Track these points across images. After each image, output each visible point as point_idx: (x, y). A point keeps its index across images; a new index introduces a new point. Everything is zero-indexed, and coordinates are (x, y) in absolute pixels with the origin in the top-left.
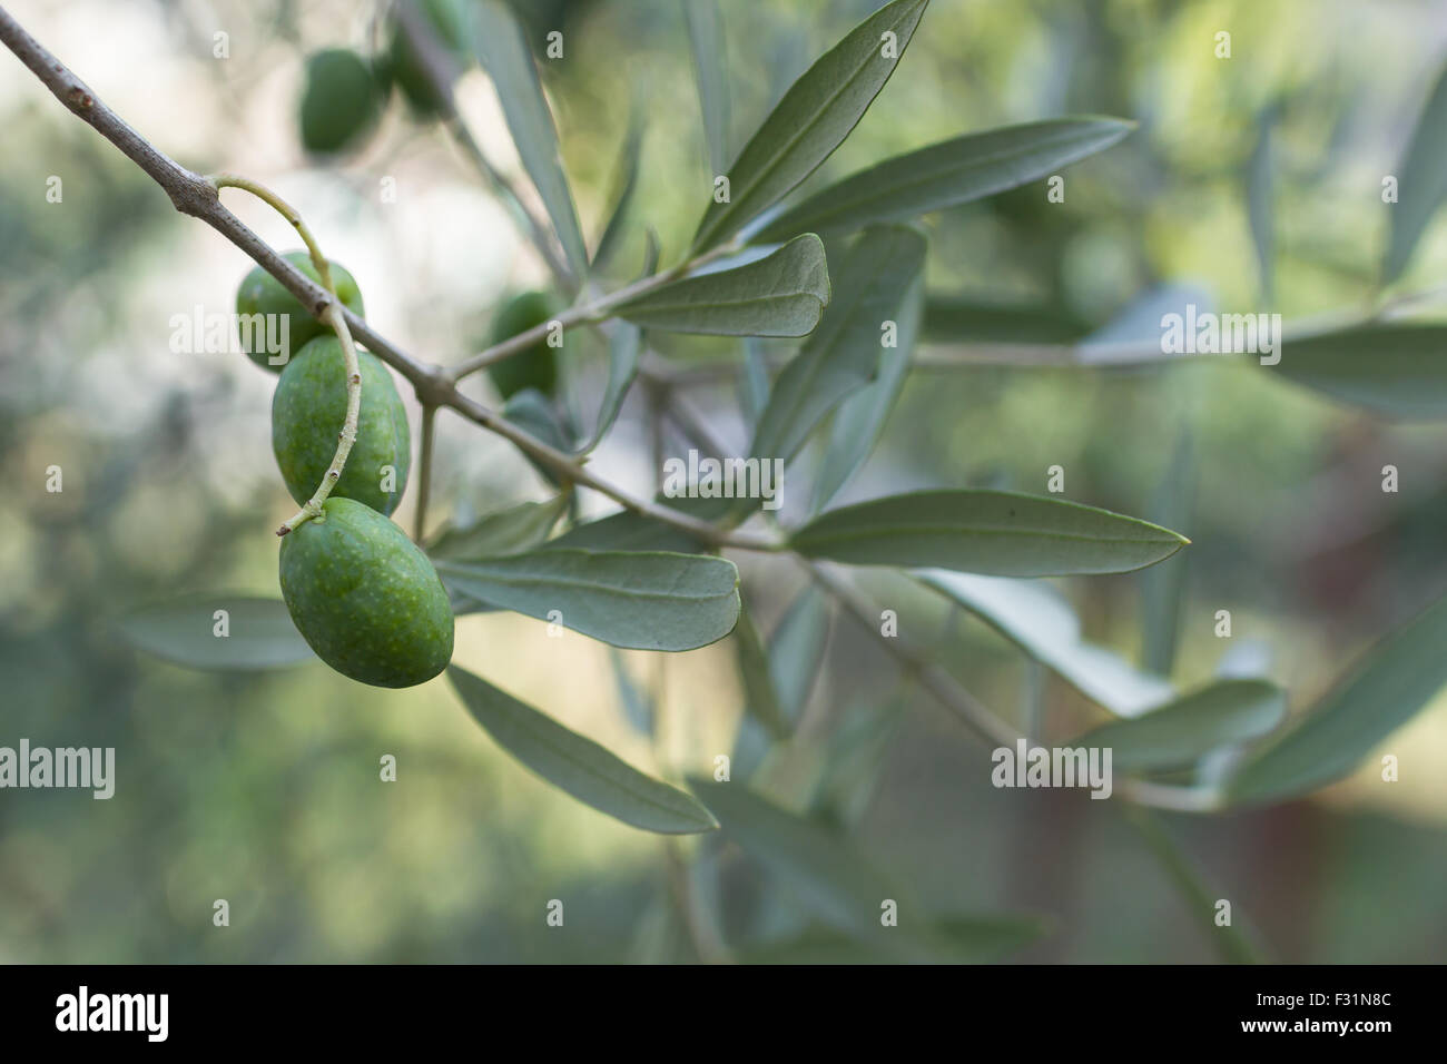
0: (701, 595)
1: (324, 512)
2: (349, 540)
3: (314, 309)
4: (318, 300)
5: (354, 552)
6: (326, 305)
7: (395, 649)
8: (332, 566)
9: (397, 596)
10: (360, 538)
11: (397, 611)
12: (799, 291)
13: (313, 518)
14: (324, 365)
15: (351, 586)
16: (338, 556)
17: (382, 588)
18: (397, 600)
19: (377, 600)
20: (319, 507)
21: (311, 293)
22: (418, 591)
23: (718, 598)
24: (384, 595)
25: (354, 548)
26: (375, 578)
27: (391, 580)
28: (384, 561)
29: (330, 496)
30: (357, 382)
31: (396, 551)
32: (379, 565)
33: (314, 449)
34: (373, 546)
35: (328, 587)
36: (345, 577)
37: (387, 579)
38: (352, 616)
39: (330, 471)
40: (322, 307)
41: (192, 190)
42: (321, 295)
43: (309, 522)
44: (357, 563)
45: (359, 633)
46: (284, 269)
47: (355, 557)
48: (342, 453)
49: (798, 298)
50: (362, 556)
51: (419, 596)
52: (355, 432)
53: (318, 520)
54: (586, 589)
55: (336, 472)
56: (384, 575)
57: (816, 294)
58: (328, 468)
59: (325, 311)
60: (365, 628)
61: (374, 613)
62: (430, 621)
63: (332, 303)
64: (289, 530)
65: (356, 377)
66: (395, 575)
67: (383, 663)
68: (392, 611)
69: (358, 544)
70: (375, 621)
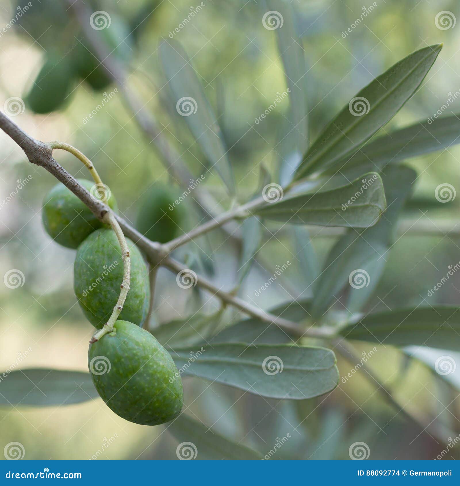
0: (313, 368)
1: (115, 329)
2: (131, 345)
3: (99, 215)
4: (101, 209)
5: (135, 352)
6: (106, 212)
7: (157, 405)
8: (123, 360)
9: (159, 376)
10: (137, 344)
11: (158, 384)
12: (367, 203)
13: (108, 333)
14: (106, 246)
15: (134, 370)
16: (126, 355)
17: (151, 372)
18: (158, 378)
19: (148, 378)
20: (112, 326)
21: (98, 206)
22: (168, 372)
23: (324, 370)
24: (152, 375)
25: (135, 349)
26: (146, 366)
27: (155, 367)
28: (150, 356)
29: (117, 320)
30: (128, 256)
31: (155, 350)
32: (148, 358)
33: (103, 293)
34: (144, 348)
35: (121, 372)
36: (130, 366)
37: (152, 366)
38: (134, 388)
39: (117, 306)
40: (104, 213)
41: (40, 151)
42: (103, 207)
43: (107, 335)
44: (136, 358)
45: (138, 397)
46: (84, 193)
47: (135, 355)
48: (123, 296)
49: (366, 207)
50: (139, 354)
51: (169, 375)
52: (129, 284)
53: (113, 334)
54: (246, 365)
55: (120, 306)
56: (151, 364)
57: (376, 205)
58: (115, 305)
59: (106, 216)
60: (141, 394)
61: (146, 385)
62: (175, 388)
63: (109, 211)
64: (97, 340)
65: (128, 253)
66: (157, 364)
67: (150, 413)
68: (156, 384)
69: (136, 347)
70: (147, 390)
